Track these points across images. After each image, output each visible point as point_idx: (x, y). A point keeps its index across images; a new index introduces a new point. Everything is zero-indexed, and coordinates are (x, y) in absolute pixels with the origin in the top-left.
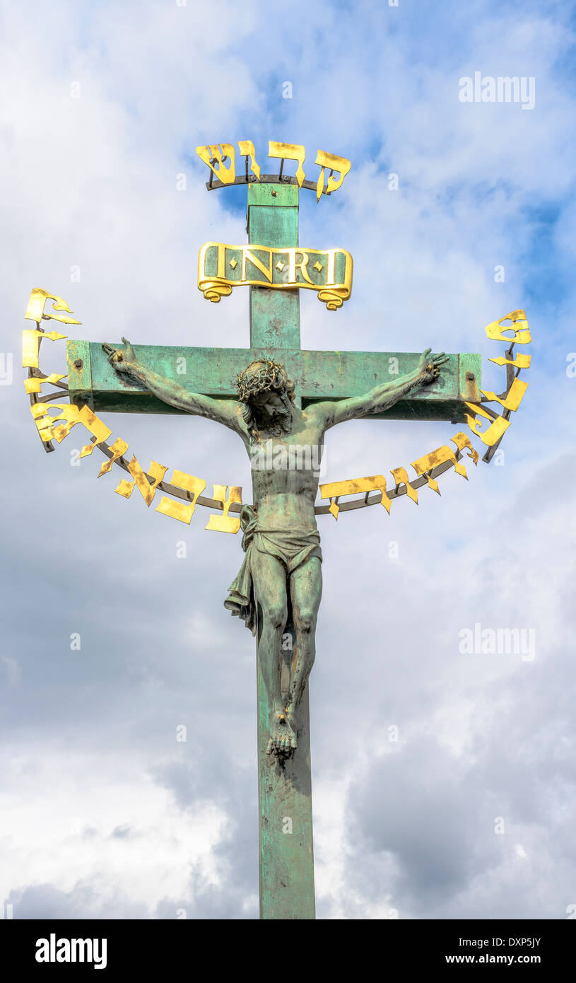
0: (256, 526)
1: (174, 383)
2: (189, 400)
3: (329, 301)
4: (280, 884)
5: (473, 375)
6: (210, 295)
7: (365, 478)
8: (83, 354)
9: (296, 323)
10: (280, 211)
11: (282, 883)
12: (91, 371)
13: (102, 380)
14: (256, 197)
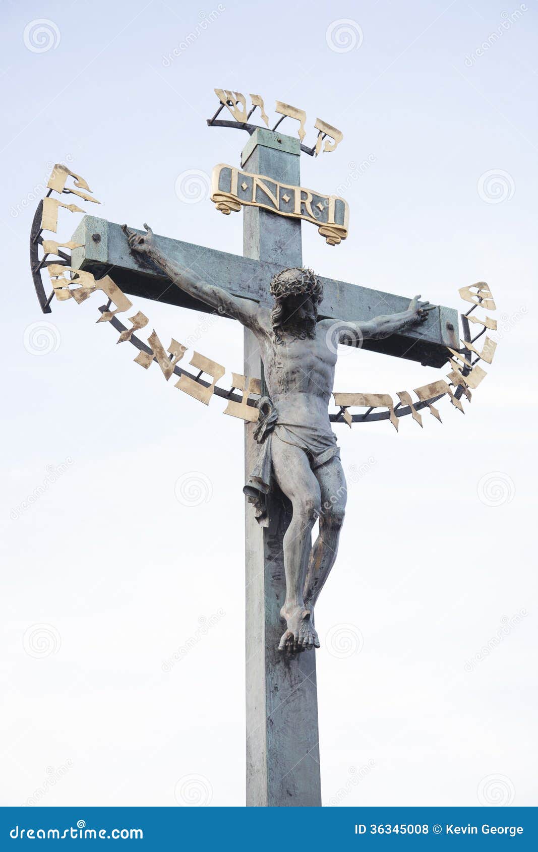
0: (277, 419)
1: (194, 273)
2: (210, 292)
3: (329, 236)
4: (285, 793)
5: (452, 326)
6: (222, 207)
7: (375, 395)
8: (100, 230)
9: (298, 248)
10: (285, 155)
11: (288, 791)
12: (108, 246)
13: (118, 257)
14: (264, 139)
